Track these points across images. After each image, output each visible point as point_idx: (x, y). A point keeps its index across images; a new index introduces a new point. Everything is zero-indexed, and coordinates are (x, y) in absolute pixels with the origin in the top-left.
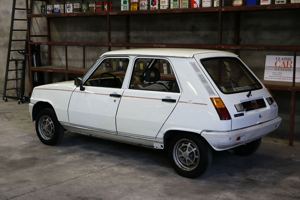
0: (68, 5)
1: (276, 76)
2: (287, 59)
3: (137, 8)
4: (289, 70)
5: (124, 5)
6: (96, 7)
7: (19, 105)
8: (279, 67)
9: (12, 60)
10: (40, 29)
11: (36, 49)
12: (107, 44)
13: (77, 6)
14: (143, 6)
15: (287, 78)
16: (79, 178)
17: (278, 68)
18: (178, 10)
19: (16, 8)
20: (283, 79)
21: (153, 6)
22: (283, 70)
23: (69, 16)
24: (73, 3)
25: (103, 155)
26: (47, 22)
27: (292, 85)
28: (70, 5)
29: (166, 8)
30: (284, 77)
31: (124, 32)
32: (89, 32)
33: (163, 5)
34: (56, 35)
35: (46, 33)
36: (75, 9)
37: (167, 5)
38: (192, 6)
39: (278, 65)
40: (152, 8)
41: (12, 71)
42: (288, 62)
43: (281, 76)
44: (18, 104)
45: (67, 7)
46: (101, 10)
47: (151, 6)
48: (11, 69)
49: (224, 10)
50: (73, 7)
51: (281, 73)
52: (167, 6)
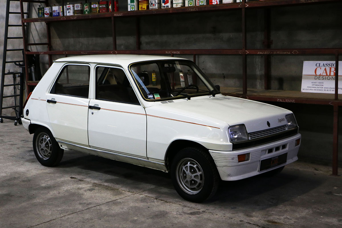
0: (68, 7)
1: (317, 86)
2: (330, 65)
3: (147, 7)
4: (332, 79)
5: (131, 4)
6: (99, 8)
7: (16, 126)
8: (320, 75)
9: (9, 73)
10: (39, 36)
11: (34, 60)
12: (112, 51)
13: (78, 7)
14: (154, 5)
15: (331, 89)
16: (54, 221)
17: (318, 76)
18: (194, 8)
19: (10, 11)
20: (325, 90)
21: (165, 4)
22: (325, 79)
23: (69, 20)
24: (73, 4)
25: (94, 190)
26: (47, 28)
27: (334, 98)
28: (70, 6)
29: (180, 6)
30: (326, 88)
31: (134, 37)
32: (94, 38)
33: (176, 3)
34: (57, 43)
35: (45, 41)
36: (76, 11)
37: (181, 2)
38: (211, 2)
39: (318, 73)
40: (164, 7)
41: (9, 86)
42: (330, 68)
43: (322, 87)
44: (14, 126)
45: (67, 9)
46: (105, 11)
47: (163, 4)
48: (9, 84)
49: (248, 5)
50: (74, 9)
51: (323, 83)
52: (181, 4)
